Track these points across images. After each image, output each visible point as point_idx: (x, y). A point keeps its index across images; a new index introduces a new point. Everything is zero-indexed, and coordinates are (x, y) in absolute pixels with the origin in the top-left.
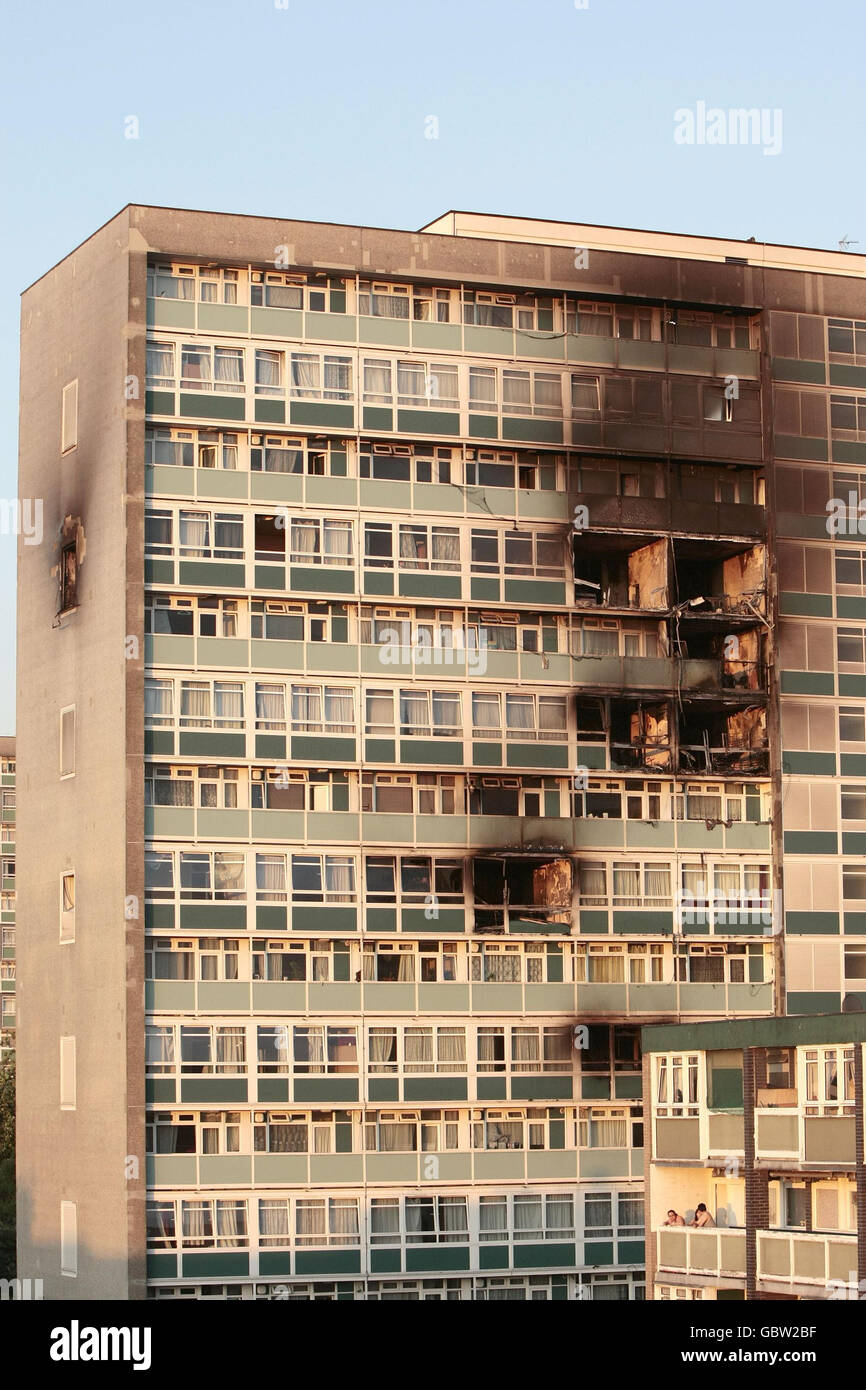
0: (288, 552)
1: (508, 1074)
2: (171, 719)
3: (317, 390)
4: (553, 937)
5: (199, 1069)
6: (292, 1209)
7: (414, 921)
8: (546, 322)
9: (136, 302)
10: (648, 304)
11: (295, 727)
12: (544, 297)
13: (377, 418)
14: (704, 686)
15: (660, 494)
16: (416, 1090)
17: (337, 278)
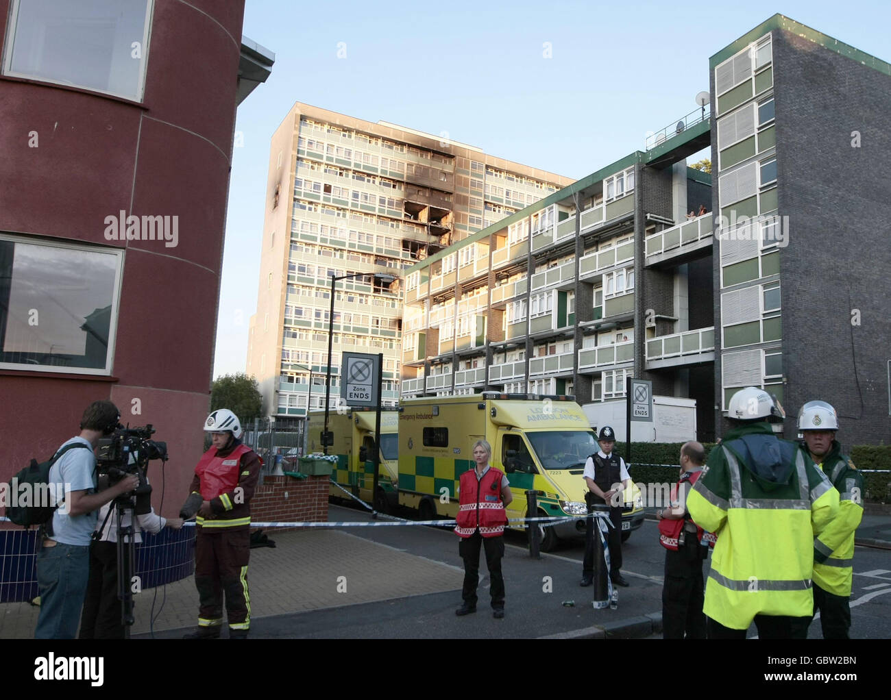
0: (332, 193)
1: (379, 329)
2: (298, 230)
3: (342, 156)
4: (393, 297)
5: (299, 318)
6: (321, 355)
7: (357, 288)
8: (402, 150)
9: (296, 126)
10: (428, 150)
11: (331, 237)
12: (402, 144)
13: (357, 165)
14: (435, 242)
15: (427, 195)
16: (355, 329)
17: (350, 130)
